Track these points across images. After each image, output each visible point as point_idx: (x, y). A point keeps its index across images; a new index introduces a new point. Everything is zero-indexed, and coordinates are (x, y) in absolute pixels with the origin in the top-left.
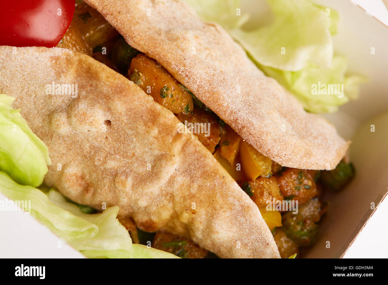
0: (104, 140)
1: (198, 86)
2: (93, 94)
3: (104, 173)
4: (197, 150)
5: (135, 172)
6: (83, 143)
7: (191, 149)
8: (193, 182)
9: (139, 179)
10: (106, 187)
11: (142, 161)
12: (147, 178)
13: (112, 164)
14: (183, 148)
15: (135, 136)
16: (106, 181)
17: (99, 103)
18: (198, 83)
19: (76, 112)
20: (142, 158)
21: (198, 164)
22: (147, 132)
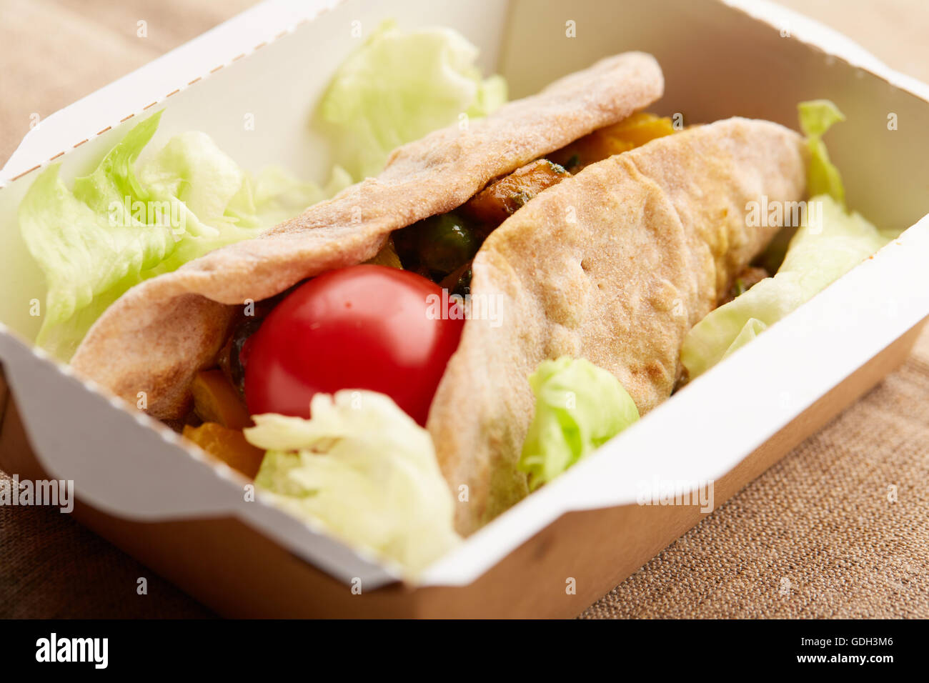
0: (602, 293)
1: (542, 135)
2: (547, 257)
3: (644, 322)
4: (650, 152)
5: (655, 270)
6: (597, 329)
7: (647, 162)
8: (688, 187)
9: (666, 268)
10: (665, 332)
11: (643, 251)
12: (670, 253)
13: (636, 300)
14: (642, 173)
15: (612, 233)
16: (656, 325)
17: (560, 255)
18: (538, 134)
19: (565, 296)
20: (638, 247)
21: (669, 162)
22: (614, 207)
